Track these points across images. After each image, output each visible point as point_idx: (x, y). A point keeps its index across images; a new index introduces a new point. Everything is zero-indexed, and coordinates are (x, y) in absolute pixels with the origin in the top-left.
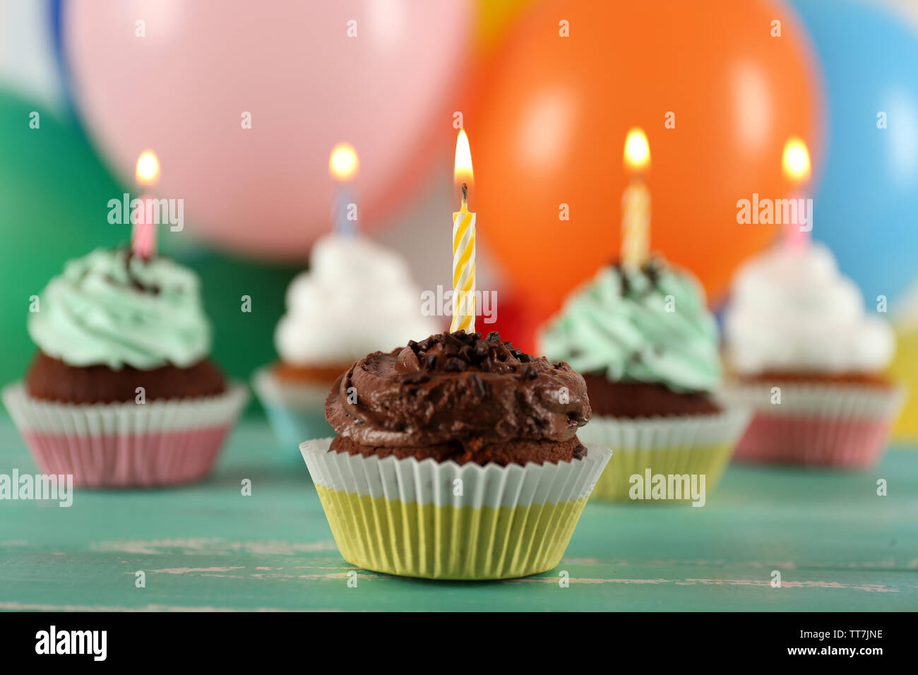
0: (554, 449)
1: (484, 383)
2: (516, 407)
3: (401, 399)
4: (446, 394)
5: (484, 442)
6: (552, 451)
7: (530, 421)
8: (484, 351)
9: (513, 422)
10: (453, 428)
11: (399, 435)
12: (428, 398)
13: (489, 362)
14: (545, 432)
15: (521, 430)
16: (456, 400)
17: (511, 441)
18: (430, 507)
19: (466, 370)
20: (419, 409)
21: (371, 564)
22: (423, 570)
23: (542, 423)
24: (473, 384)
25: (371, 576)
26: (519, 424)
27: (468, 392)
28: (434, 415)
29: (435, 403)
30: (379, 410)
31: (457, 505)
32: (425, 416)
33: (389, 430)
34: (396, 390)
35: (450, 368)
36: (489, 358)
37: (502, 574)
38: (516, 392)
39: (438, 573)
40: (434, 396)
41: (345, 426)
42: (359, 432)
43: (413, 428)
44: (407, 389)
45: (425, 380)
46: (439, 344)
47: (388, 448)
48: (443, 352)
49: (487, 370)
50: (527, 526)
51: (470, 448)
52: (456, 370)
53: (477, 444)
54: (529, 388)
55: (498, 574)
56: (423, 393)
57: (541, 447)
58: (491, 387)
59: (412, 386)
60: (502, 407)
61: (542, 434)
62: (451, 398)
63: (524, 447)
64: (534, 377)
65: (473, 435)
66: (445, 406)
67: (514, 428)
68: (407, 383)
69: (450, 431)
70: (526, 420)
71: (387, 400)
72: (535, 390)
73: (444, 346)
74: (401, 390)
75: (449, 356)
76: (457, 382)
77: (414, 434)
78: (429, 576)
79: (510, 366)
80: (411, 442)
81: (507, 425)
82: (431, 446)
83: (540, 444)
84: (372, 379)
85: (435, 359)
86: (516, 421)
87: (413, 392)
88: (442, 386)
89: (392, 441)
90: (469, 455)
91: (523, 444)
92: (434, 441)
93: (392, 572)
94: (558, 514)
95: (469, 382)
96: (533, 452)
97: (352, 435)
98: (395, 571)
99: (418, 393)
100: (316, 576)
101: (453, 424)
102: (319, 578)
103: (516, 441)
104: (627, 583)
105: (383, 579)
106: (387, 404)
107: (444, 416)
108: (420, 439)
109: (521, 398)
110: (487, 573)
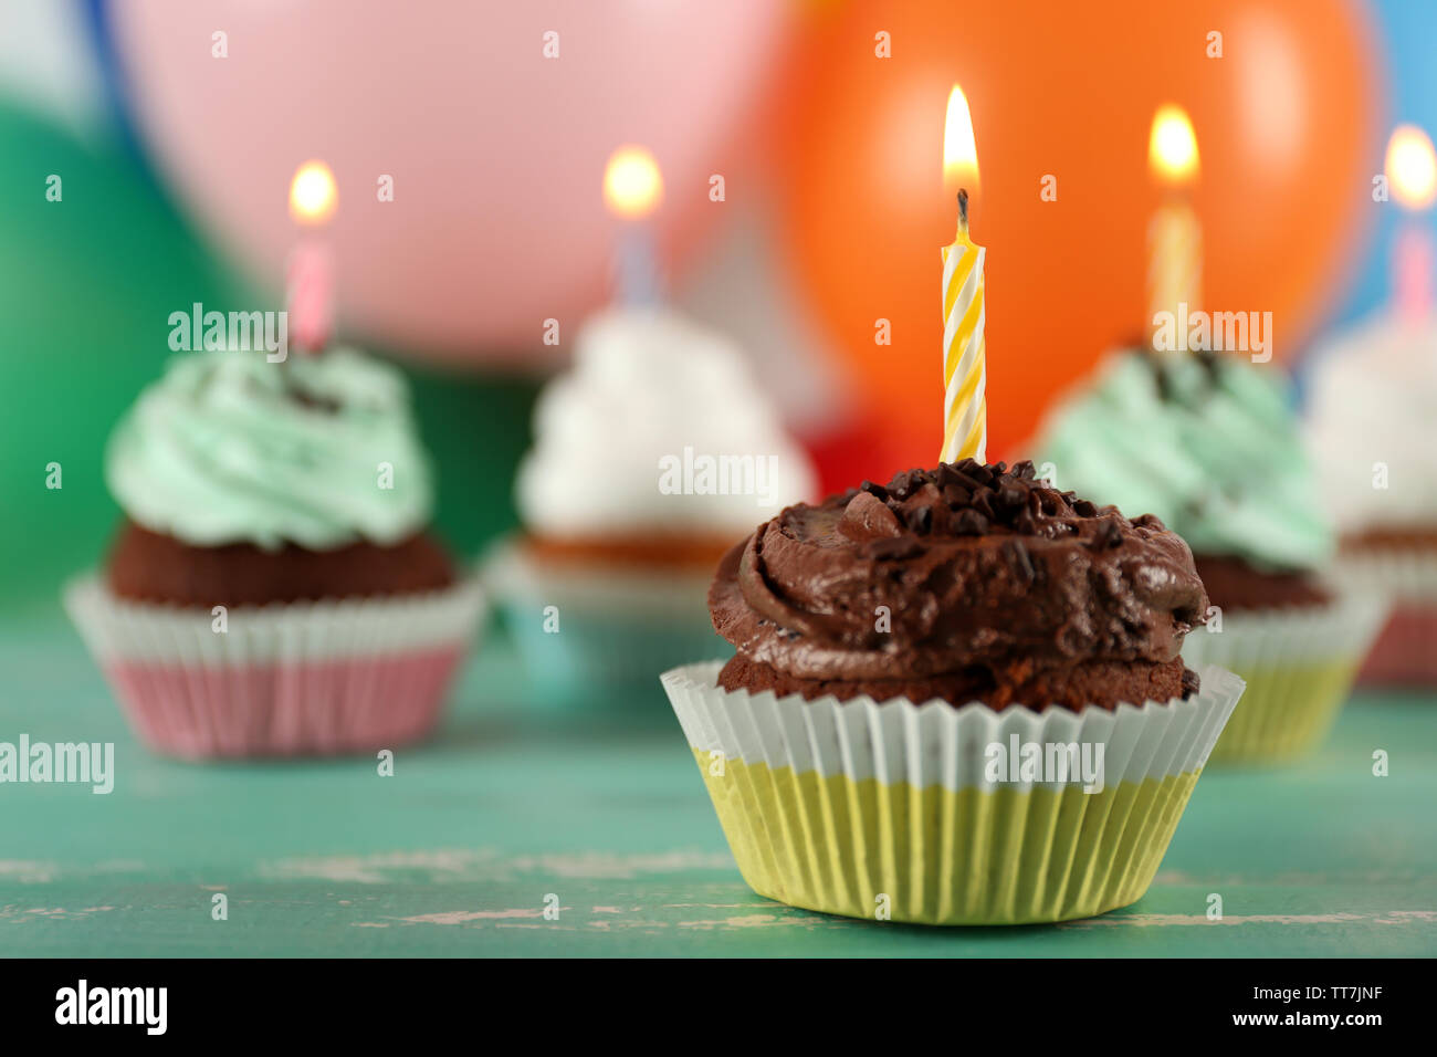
0: (1154, 678)
1: (1032, 555)
2: (1091, 599)
3: (872, 589)
4: (960, 579)
5: (1034, 667)
6: (1151, 680)
7: (1116, 627)
8: (1020, 496)
9: (1086, 630)
10: (976, 643)
11: (871, 657)
12: (926, 587)
13: (1029, 517)
14: (1142, 645)
15: (1101, 644)
16: (980, 589)
17: (1081, 664)
18: (934, 793)
19: (990, 533)
20: (908, 607)
21: (815, 899)
22: (917, 910)
23: (1137, 630)
24: (1012, 558)
25: (811, 920)
26: (1096, 632)
27: (1002, 574)
28: (939, 620)
29: (939, 597)
30: (829, 610)
31: (986, 788)
32: (919, 620)
33: (851, 647)
34: (862, 572)
35: (961, 529)
36: (1028, 510)
37: (1062, 914)
38: (1090, 571)
39: (945, 913)
40: (937, 581)
41: (758, 642)
42: (790, 652)
43: (899, 644)
44: (884, 570)
45: (917, 553)
46: (930, 486)
47: (848, 682)
48: (942, 501)
49: (1028, 531)
50: (1109, 822)
51: (1009, 680)
52: (972, 533)
53: (1022, 672)
54: (1111, 563)
55: (1055, 914)
56: (914, 578)
57: (1132, 674)
58: (1044, 563)
59: (892, 565)
60: (1065, 597)
61: (1138, 650)
62: (969, 585)
63: (1104, 675)
64: (1117, 544)
65: (1013, 654)
66: (960, 601)
67: (1087, 639)
68: (882, 559)
69: (969, 648)
70: (1108, 624)
71: (844, 592)
72: (1120, 566)
73: (941, 489)
74: (873, 574)
75: (956, 507)
76: (979, 556)
77: (900, 656)
78: (927, 920)
79: (1067, 525)
80: (895, 670)
81: (1075, 634)
82: (932, 677)
83: (1130, 668)
84: (810, 554)
85: (929, 513)
86: (1091, 627)
87: (895, 577)
88: (950, 563)
89: (858, 667)
90: (1006, 692)
91: (1101, 668)
92: (938, 667)
93: (855, 913)
94: (1162, 797)
95: (1002, 555)
96: (1120, 683)
97: (774, 659)
98: (862, 912)
99: (905, 578)
100: (709, 924)
101: (975, 634)
102: (717, 927)
103: (1090, 663)
104: (1286, 922)
105: (834, 926)
106: (845, 599)
107: (957, 619)
108: (913, 665)
109: (1098, 583)
110: (1035, 912)
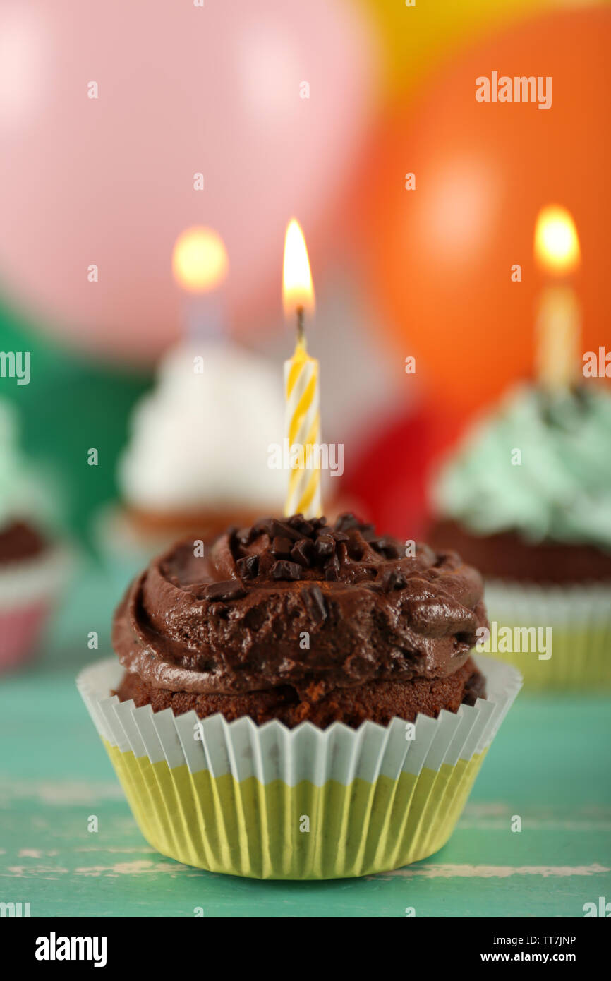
0: (434, 690)
1: (326, 599)
2: (374, 633)
3: (206, 623)
4: (271, 617)
5: (327, 687)
6: (431, 692)
7: (396, 654)
8: (328, 548)
9: (370, 657)
10: (281, 668)
11: (205, 676)
12: (244, 623)
13: (336, 564)
14: (419, 669)
15: (383, 668)
16: (285, 627)
17: (369, 683)
19: (302, 578)
20: (231, 639)
22: (246, 869)
23: (415, 656)
24: (310, 602)
26: (378, 660)
27: (302, 615)
28: (252, 649)
29: (254, 631)
30: (177, 638)
31: (290, 780)
32: (241, 649)
33: (188, 668)
34: (197, 610)
35: (278, 576)
36: (336, 558)
37: (362, 871)
38: (373, 612)
39: (268, 872)
40: (252, 620)
41: (133, 658)
42: (151, 667)
43: (223, 668)
44: (213, 609)
45: (240, 596)
46: (265, 537)
47: (190, 694)
48: (268, 551)
49: (331, 577)
50: (396, 803)
51: (309, 700)
52: (287, 579)
53: (316, 692)
54: (393, 605)
55: (357, 871)
56: (238, 614)
57: (414, 688)
58: (334, 605)
59: (222, 606)
60: (353, 635)
61: (415, 672)
62: (276, 623)
63: (388, 691)
64: (402, 586)
65: (311, 678)
66: (269, 635)
67: (371, 665)
68: (212, 600)
69: (278, 674)
70: (389, 652)
71: (187, 624)
72: (402, 606)
73: (271, 540)
74: (206, 611)
75: (279, 556)
76: (287, 599)
77: (224, 677)
78: (254, 876)
79: (367, 569)
80: (221, 688)
81: (360, 663)
82: (250, 693)
83: (413, 683)
84: (168, 591)
85: (256, 561)
86: (375, 656)
87: (223, 615)
88: (264, 604)
89: (195, 684)
90: (305, 708)
91: (387, 686)
92: (253, 686)
93: (206, 868)
94: (442, 781)
95: (302, 600)
96: (402, 696)
97: (140, 670)
98: (209, 867)
99: (230, 615)
101: (282, 662)
103: (378, 682)
106: (187, 629)
107: (269, 649)
108: (233, 685)
109: (380, 620)
110: (339, 870)
